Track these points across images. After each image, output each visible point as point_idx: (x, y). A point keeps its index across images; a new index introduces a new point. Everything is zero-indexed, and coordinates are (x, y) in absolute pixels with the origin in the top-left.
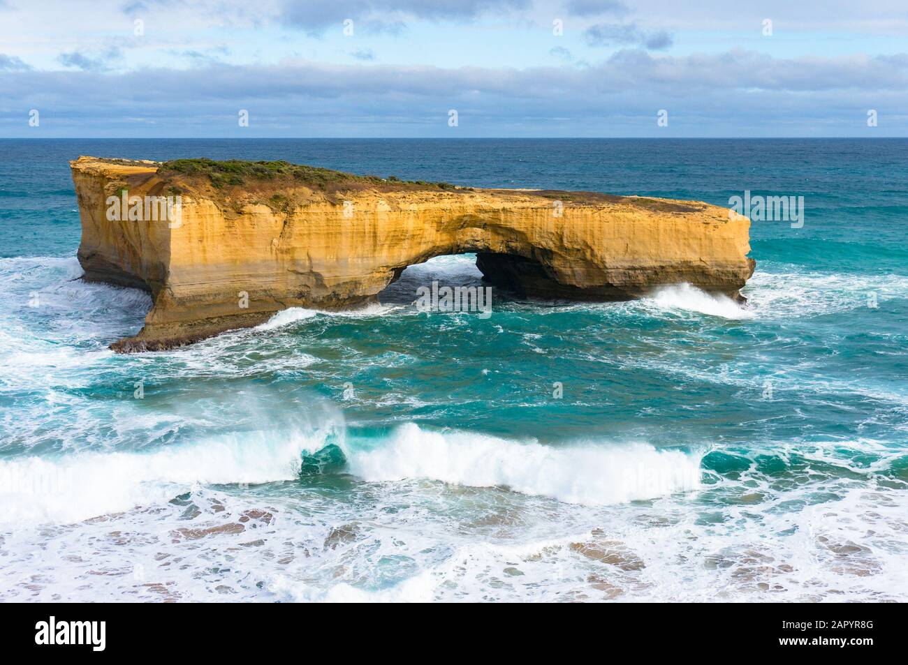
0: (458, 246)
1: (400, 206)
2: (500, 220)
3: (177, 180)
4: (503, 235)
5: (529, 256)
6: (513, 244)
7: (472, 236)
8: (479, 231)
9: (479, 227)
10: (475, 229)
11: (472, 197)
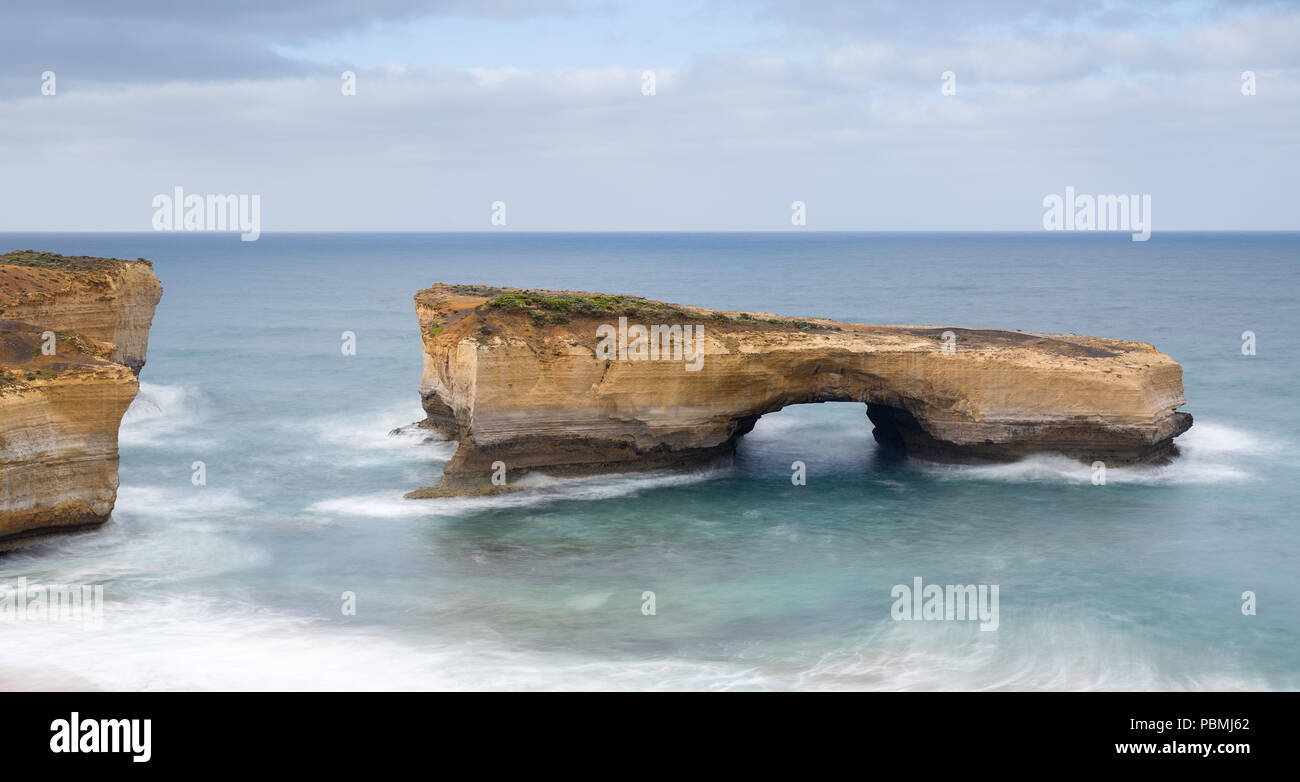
0: (813, 394)
1: (740, 348)
2: (859, 364)
3: (492, 320)
4: (865, 382)
5: (899, 407)
6: (877, 393)
7: (829, 383)
8: (837, 376)
9: (836, 373)
10: (832, 374)
11: (827, 338)
